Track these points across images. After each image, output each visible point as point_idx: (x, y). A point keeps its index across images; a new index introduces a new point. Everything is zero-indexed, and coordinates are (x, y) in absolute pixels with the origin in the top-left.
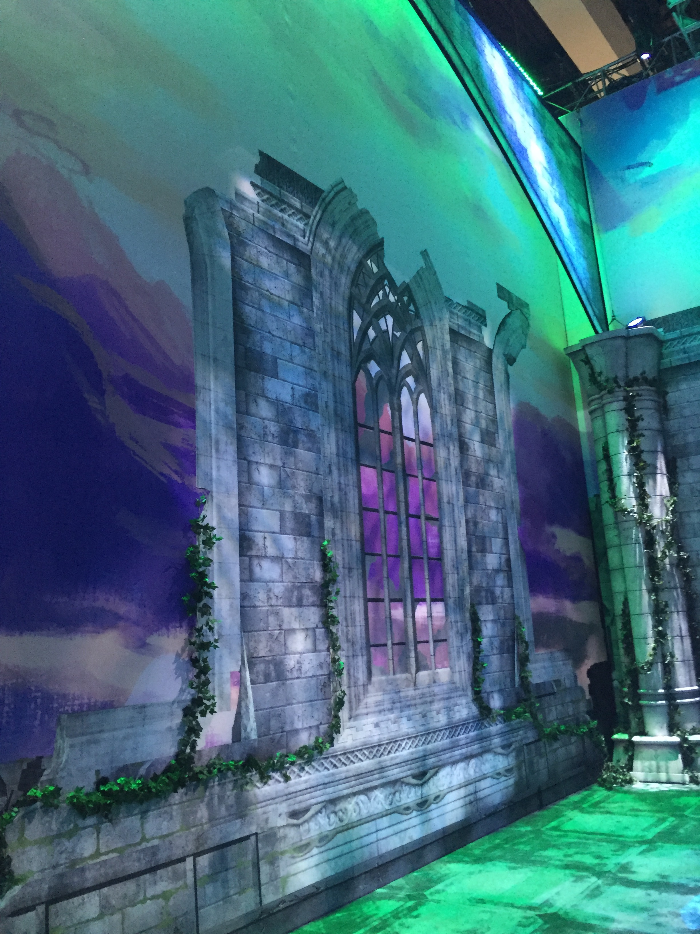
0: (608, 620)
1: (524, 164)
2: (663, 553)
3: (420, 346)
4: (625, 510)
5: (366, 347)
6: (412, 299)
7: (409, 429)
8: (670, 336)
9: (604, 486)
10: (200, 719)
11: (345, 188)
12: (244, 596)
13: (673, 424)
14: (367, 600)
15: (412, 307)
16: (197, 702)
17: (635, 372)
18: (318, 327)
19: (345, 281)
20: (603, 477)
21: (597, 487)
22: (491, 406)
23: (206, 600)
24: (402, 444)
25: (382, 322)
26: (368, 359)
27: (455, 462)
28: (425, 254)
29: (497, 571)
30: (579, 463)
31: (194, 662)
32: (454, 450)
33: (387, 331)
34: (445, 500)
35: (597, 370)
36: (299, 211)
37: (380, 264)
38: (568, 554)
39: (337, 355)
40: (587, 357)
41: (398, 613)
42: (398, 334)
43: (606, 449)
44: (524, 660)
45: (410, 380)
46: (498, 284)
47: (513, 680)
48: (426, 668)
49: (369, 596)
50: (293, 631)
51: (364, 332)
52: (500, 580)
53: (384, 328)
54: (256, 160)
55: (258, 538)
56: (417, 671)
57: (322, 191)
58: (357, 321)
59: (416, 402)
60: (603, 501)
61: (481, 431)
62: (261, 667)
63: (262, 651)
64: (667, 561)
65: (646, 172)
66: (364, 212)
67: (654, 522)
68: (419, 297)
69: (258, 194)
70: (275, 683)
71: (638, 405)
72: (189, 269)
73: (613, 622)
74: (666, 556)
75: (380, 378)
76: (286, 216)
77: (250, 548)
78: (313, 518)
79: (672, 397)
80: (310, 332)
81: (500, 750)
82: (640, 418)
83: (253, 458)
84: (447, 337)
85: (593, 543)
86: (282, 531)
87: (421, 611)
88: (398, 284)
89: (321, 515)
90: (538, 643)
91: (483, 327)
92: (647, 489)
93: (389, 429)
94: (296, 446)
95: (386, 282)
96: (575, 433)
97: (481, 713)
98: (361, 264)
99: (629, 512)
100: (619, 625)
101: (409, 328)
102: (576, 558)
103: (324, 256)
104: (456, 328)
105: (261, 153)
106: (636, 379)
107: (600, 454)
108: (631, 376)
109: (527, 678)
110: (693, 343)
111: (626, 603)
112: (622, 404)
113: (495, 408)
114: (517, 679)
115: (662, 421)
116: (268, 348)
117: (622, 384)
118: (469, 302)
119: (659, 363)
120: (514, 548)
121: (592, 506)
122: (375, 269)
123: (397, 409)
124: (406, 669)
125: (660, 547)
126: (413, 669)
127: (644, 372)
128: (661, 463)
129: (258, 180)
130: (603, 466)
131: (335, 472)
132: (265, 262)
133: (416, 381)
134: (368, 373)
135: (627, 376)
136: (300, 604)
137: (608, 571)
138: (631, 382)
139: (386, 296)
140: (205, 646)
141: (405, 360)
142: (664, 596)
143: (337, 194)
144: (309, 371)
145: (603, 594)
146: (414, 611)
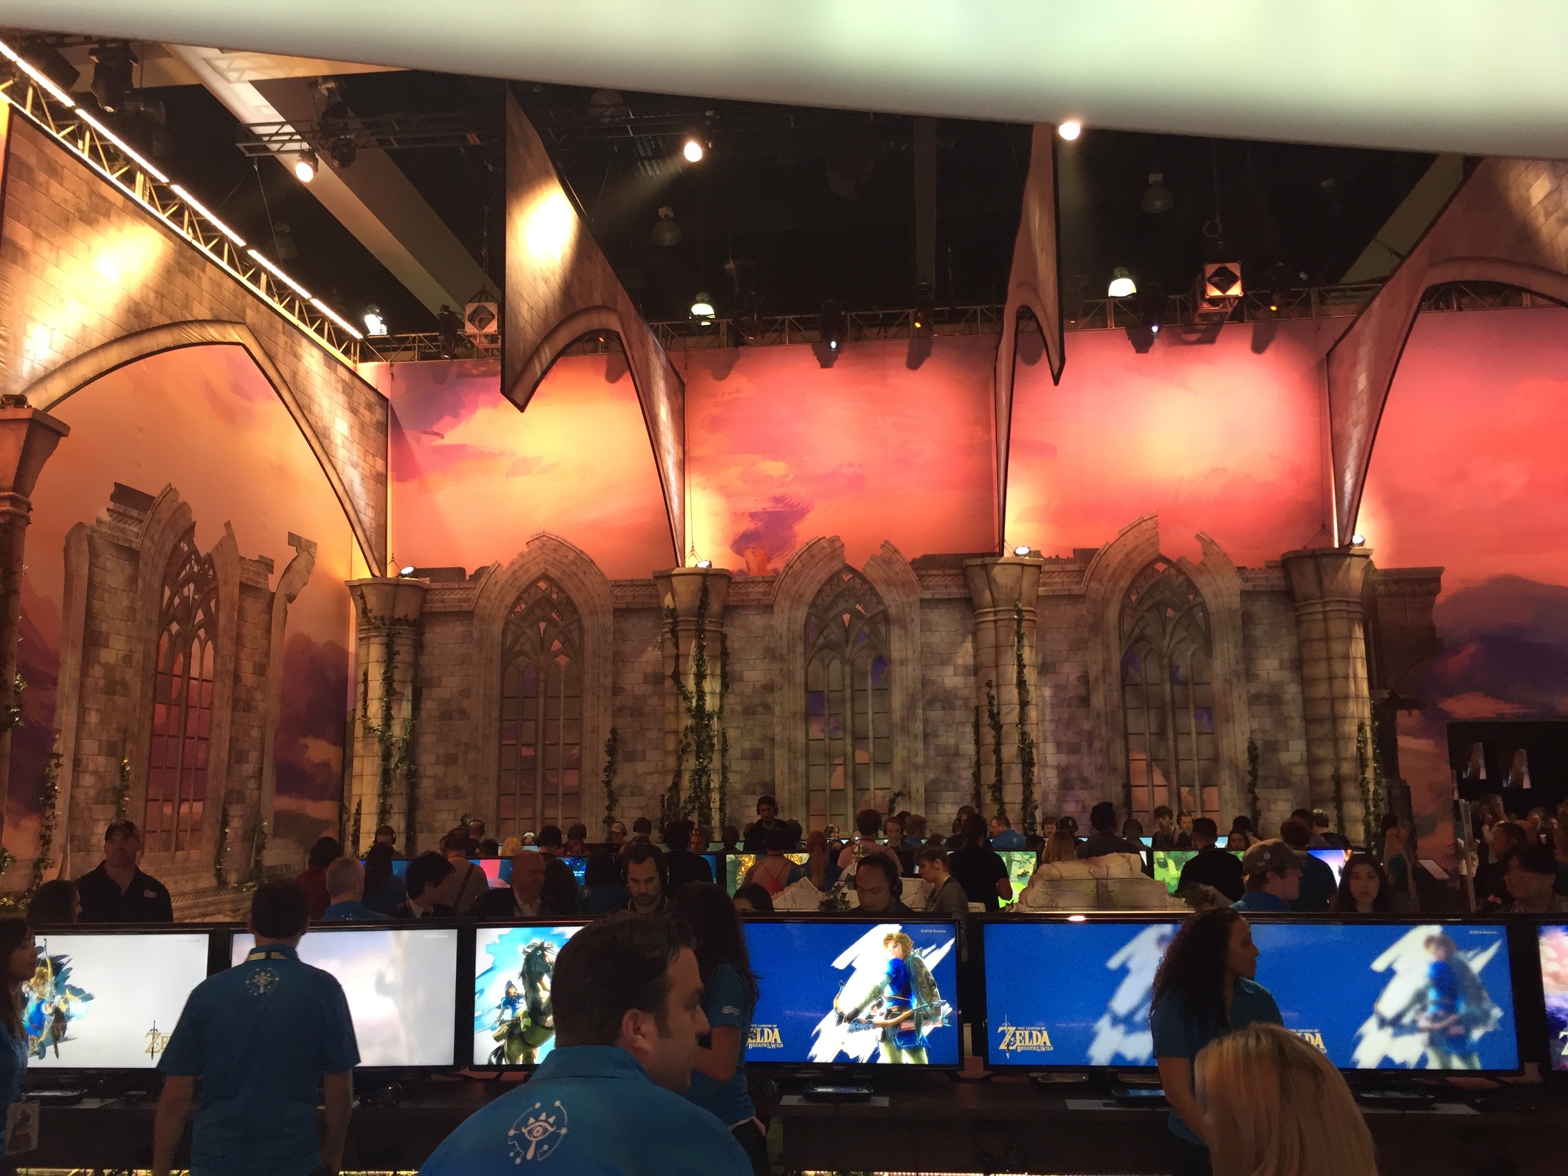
0: (345, 817)
1: (326, 443)
2: (396, 765)
3: (213, 604)
4: (372, 728)
5: (171, 612)
6: (212, 566)
7: (195, 672)
8: (435, 586)
9: (360, 704)
10: (43, 871)
11: (171, 489)
12: (72, 797)
13: (425, 660)
14: (147, 800)
15: (211, 572)
16: (41, 861)
17: (399, 613)
18: (139, 604)
19: (162, 562)
20: (360, 697)
21: (355, 701)
22: (266, 642)
23: (53, 799)
24: (188, 683)
25: (186, 590)
26: (171, 622)
27: (228, 692)
28: (228, 525)
29: (249, 778)
30: (343, 681)
31: (42, 837)
32: (229, 682)
33: (189, 597)
34: (216, 723)
35: (369, 607)
36: (136, 519)
37: (191, 544)
38: (317, 761)
39: (150, 621)
40: (362, 594)
41: (168, 809)
42: (197, 597)
43: (366, 674)
44: (261, 848)
45: (202, 632)
46: (289, 533)
47: (249, 862)
48: (182, 849)
49: (150, 797)
50: (98, 820)
51: (171, 600)
52: (252, 784)
53: (186, 594)
54: (112, 489)
55: (84, 758)
56: (176, 850)
57: (154, 498)
58: (167, 593)
59: (203, 649)
60: (357, 717)
61: (255, 665)
62: (76, 843)
63: (78, 832)
64: (398, 771)
65: (439, 442)
66: (185, 504)
67: (394, 740)
68: (217, 563)
69: (111, 516)
70: (83, 853)
71: (397, 641)
72: (63, 585)
73: (348, 820)
74: (398, 768)
75: (178, 634)
76: (126, 526)
77: (79, 766)
78: (120, 744)
79: (429, 636)
80: (132, 609)
81: (230, 913)
82: (397, 653)
83: (87, 706)
84: (237, 590)
85: (344, 751)
86: (99, 754)
87: (185, 808)
88: (202, 555)
89: (124, 742)
90: (276, 834)
91: (270, 575)
92: (392, 712)
93: (180, 673)
94: (114, 694)
95: (193, 557)
96: (345, 654)
97: (219, 883)
98: (176, 547)
99: (374, 731)
100: (352, 822)
101: (206, 589)
102: (326, 765)
103: (150, 549)
104: (245, 581)
105: (116, 484)
106: (399, 620)
107: (361, 678)
108: (396, 617)
109: (261, 861)
110: (451, 597)
111: (359, 804)
112: (385, 639)
113: (270, 643)
114: (252, 861)
115: (416, 656)
116: (104, 628)
117: (387, 622)
118: (260, 556)
119: (422, 607)
120: (268, 759)
121: (349, 718)
122: (186, 549)
123: (188, 657)
124: (167, 848)
125: (394, 761)
126: (173, 850)
127: (406, 616)
128: (408, 692)
129: (111, 505)
130: (361, 688)
131: (138, 710)
132: (109, 565)
133: (206, 632)
134: (170, 631)
135: (393, 617)
136: (104, 802)
137: (351, 776)
138: (395, 622)
139: (192, 568)
140: (49, 828)
141: (200, 616)
142: (390, 801)
143: (164, 497)
144: (129, 637)
145: (345, 795)
146: (179, 809)
